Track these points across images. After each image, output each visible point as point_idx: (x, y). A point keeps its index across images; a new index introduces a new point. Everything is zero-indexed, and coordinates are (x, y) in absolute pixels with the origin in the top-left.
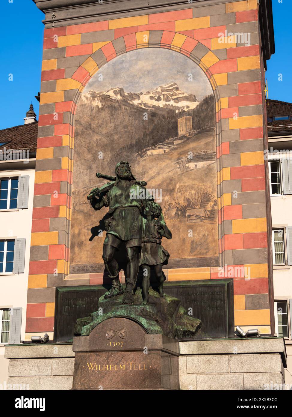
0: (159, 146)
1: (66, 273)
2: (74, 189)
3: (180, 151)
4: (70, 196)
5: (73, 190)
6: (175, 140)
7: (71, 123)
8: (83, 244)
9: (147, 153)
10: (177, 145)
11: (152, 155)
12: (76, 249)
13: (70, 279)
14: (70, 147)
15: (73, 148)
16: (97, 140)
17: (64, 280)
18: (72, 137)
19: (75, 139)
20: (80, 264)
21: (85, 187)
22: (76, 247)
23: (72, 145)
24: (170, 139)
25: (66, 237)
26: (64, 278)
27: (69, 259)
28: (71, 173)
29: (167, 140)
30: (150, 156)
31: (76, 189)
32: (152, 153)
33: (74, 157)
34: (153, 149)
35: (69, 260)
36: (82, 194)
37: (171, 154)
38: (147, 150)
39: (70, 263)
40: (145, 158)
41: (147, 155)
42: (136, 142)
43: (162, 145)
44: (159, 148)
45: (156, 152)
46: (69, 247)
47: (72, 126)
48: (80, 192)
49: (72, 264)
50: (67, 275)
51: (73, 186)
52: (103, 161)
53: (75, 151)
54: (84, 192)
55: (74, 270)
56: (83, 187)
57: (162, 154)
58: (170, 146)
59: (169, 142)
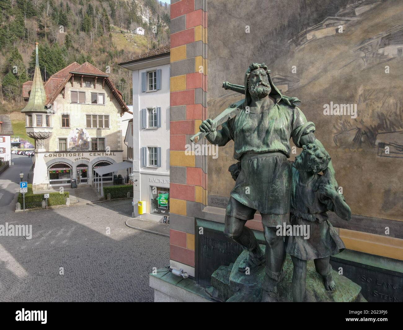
0: (327, 22)
1: (204, 204)
2: (209, 99)
3: (367, 25)
4: (205, 107)
5: (208, 100)
6: (356, 7)
7: (204, 8)
8: (221, 170)
9: (306, 37)
10: (362, 14)
11: (314, 40)
12: (214, 176)
13: (208, 212)
14: (204, 42)
15: (207, 43)
16: (234, 27)
17: (203, 211)
18: (205, 28)
19: (209, 30)
20: (219, 195)
21: (222, 96)
22: (213, 173)
23: (205, 39)
24: (348, 6)
25: (203, 159)
26: (203, 210)
27: (207, 187)
28: (206, 77)
29: (341, 10)
30: (312, 41)
31: (212, 99)
32: (314, 36)
33: (208, 55)
34: (317, 29)
35: (207, 189)
36: (219, 104)
37: (349, 33)
38: (306, 33)
39: (208, 193)
40: (303, 46)
41: (307, 40)
42: (289, 21)
43: (332, 19)
44: (328, 26)
45: (319, 34)
46: (207, 172)
47: (205, 12)
48: (216, 102)
49: (210, 194)
50: (206, 206)
51: (208, 95)
52: (243, 57)
53: (209, 47)
54: (221, 103)
55: (212, 202)
56: (220, 95)
57: (333, 36)
58: (347, 18)
59: (347, 11)
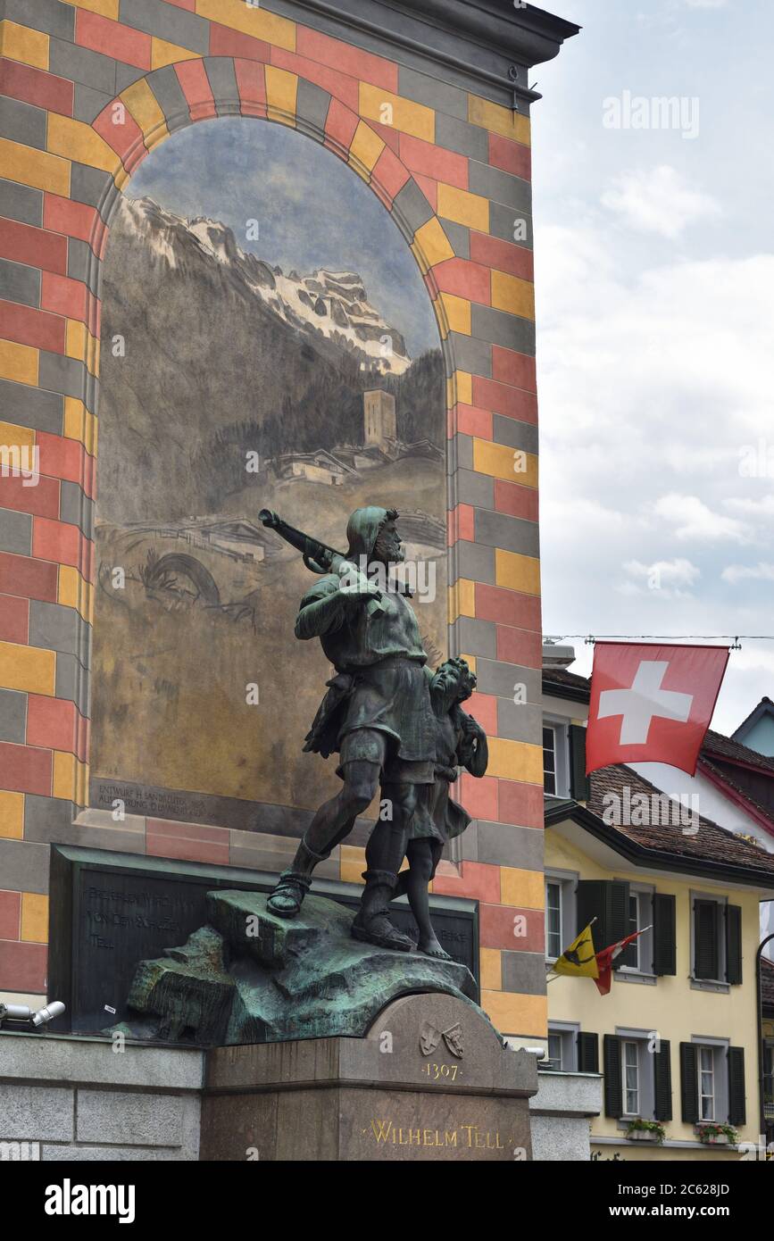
0: (320, 458)
1: (79, 803)
2: (100, 520)
4: (89, 539)
5: (96, 522)
6: (356, 454)
7: (92, 286)
8: (125, 712)
9: (291, 468)
10: (363, 470)
11: (303, 479)
12: (108, 727)
13: (90, 825)
14: (90, 370)
15: (97, 374)
16: (164, 374)
17: (75, 823)
18: (94, 336)
19: (103, 349)
20: (119, 778)
21: (132, 524)
22: (107, 719)
23: (94, 360)
24: (346, 446)
25: (79, 679)
26: (75, 819)
27: (88, 755)
28: (91, 461)
29: (338, 447)
30: (299, 480)
31: (107, 523)
32: (303, 471)
33: (99, 407)
34: (307, 462)
35: (88, 761)
36: (125, 543)
37: (348, 492)
38: (292, 460)
39: (91, 772)
40: (287, 483)
41: (293, 476)
42: (265, 423)
43: (326, 456)
44: (322, 464)
45: (314, 473)
46: (89, 715)
47: (96, 297)
48: (117, 535)
49: (96, 775)
50: (83, 808)
51: (96, 508)
52: (181, 453)
53: (103, 390)
54: (131, 540)
55: (101, 798)
56: (127, 520)
57: (328, 486)
58: (345, 466)
59: (344, 453)
